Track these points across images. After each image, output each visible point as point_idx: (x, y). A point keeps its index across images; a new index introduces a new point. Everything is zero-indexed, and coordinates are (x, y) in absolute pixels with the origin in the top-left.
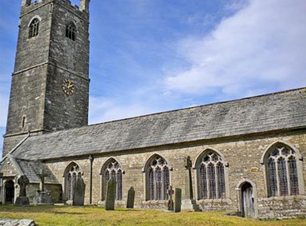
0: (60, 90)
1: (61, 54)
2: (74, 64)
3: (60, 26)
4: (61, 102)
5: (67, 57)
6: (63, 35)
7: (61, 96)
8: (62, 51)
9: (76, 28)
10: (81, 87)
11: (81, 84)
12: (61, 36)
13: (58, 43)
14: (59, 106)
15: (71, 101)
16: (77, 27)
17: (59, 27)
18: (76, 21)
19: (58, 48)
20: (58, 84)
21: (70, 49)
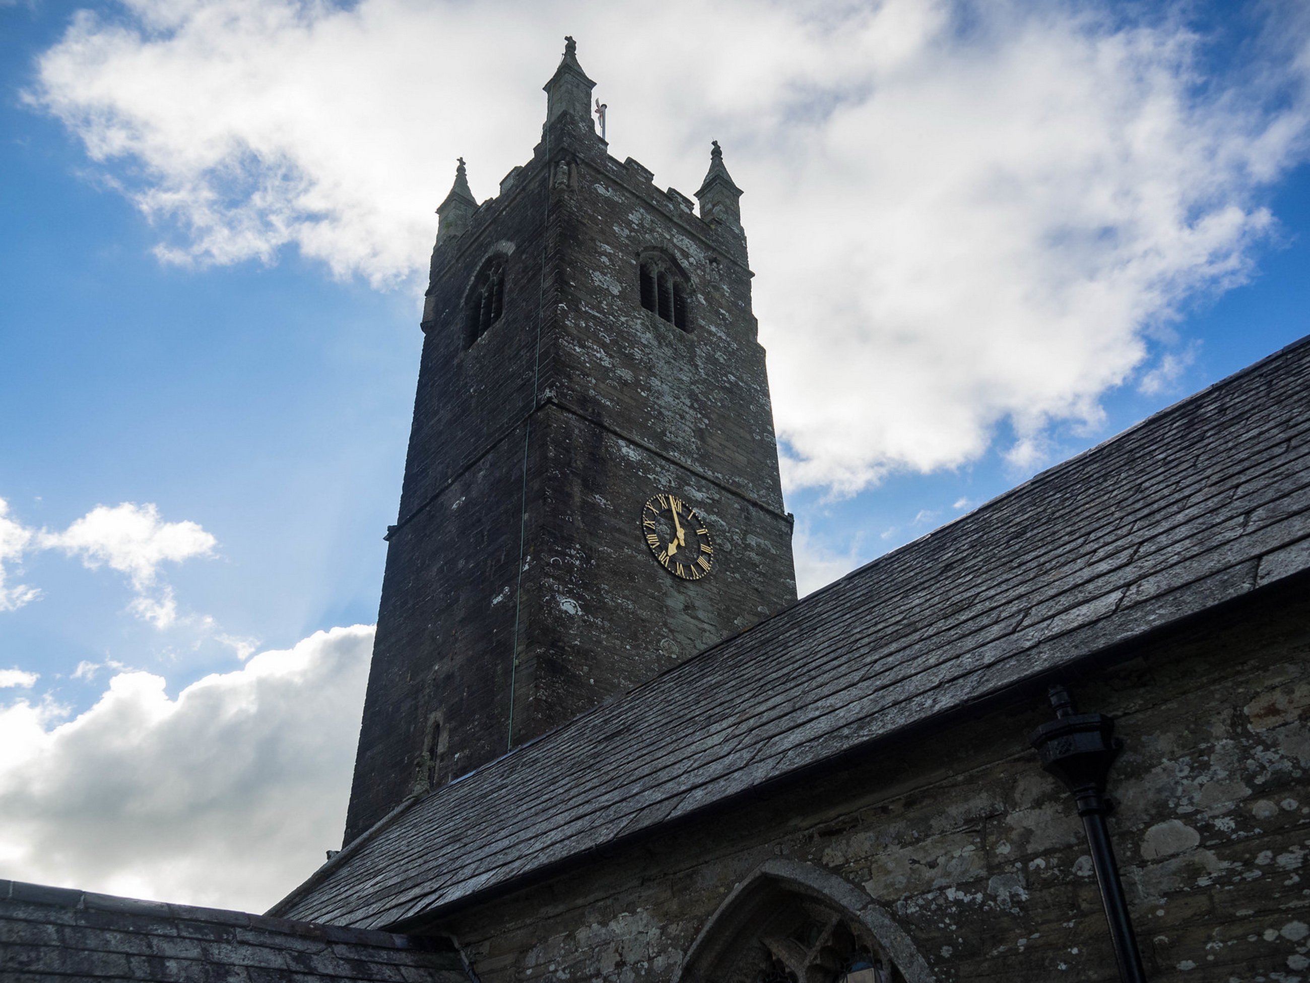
0: (630, 546)
1: (626, 374)
2: (700, 434)
3: (605, 254)
4: (645, 614)
5: (660, 394)
6: (623, 296)
7: (639, 580)
8: (629, 361)
9: (688, 279)
10: (748, 547)
11: (745, 534)
12: (614, 296)
13: (601, 323)
14: (634, 637)
15: (701, 614)
16: (695, 280)
17: (604, 259)
18: (686, 255)
19: (604, 346)
20: (616, 511)
21: (668, 363)
